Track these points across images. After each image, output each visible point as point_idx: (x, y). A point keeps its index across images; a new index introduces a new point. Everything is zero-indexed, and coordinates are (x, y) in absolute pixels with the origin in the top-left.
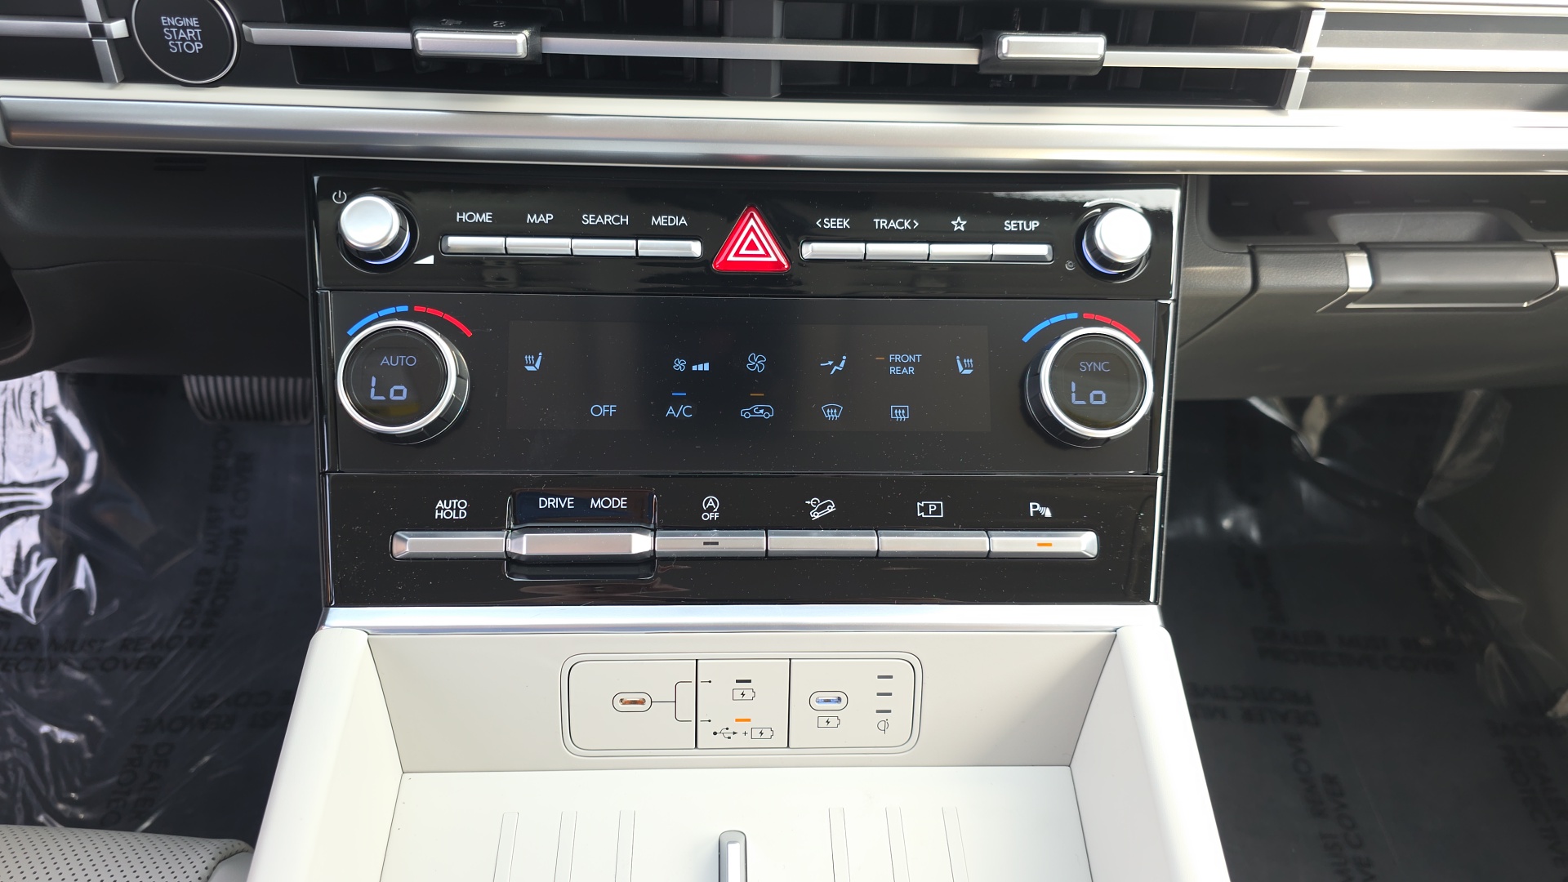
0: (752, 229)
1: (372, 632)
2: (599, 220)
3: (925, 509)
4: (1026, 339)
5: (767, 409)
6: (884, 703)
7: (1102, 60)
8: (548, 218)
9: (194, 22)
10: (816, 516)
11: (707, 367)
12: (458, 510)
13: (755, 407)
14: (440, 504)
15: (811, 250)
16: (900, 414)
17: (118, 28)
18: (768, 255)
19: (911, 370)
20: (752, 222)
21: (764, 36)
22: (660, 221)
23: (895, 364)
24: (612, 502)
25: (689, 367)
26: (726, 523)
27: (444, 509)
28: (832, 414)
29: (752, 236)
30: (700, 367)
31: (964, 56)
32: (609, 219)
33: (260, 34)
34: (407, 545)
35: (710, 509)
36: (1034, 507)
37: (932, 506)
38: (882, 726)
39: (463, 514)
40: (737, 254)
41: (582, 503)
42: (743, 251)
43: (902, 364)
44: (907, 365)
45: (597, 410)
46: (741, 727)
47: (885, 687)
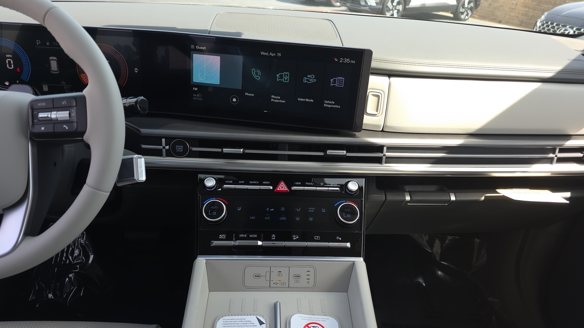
0: (282, 184)
1: (206, 260)
2: (253, 182)
3: (316, 238)
4: (335, 205)
5: (285, 218)
6: (308, 277)
7: (346, 155)
8: (243, 182)
9: (182, 146)
10: (294, 239)
11: (273, 210)
12: (224, 237)
13: (282, 217)
14: (220, 236)
15: (294, 188)
16: (311, 219)
17: (167, 147)
18: (285, 189)
19: (313, 211)
20: (282, 183)
21: (285, 150)
22: (265, 183)
23: (310, 210)
24: (254, 235)
25: (269, 210)
26: (277, 240)
27: (221, 236)
28: (298, 219)
29: (282, 185)
30: (272, 210)
31: (321, 154)
32: (255, 182)
33: (194, 149)
34: (214, 243)
35: (273, 237)
36: (338, 238)
37: (318, 237)
38: (308, 282)
39: (225, 238)
40: (279, 189)
41: (248, 236)
42: (280, 188)
43: (311, 210)
44: (312, 210)
45: (251, 218)
46: (279, 282)
47: (308, 273)
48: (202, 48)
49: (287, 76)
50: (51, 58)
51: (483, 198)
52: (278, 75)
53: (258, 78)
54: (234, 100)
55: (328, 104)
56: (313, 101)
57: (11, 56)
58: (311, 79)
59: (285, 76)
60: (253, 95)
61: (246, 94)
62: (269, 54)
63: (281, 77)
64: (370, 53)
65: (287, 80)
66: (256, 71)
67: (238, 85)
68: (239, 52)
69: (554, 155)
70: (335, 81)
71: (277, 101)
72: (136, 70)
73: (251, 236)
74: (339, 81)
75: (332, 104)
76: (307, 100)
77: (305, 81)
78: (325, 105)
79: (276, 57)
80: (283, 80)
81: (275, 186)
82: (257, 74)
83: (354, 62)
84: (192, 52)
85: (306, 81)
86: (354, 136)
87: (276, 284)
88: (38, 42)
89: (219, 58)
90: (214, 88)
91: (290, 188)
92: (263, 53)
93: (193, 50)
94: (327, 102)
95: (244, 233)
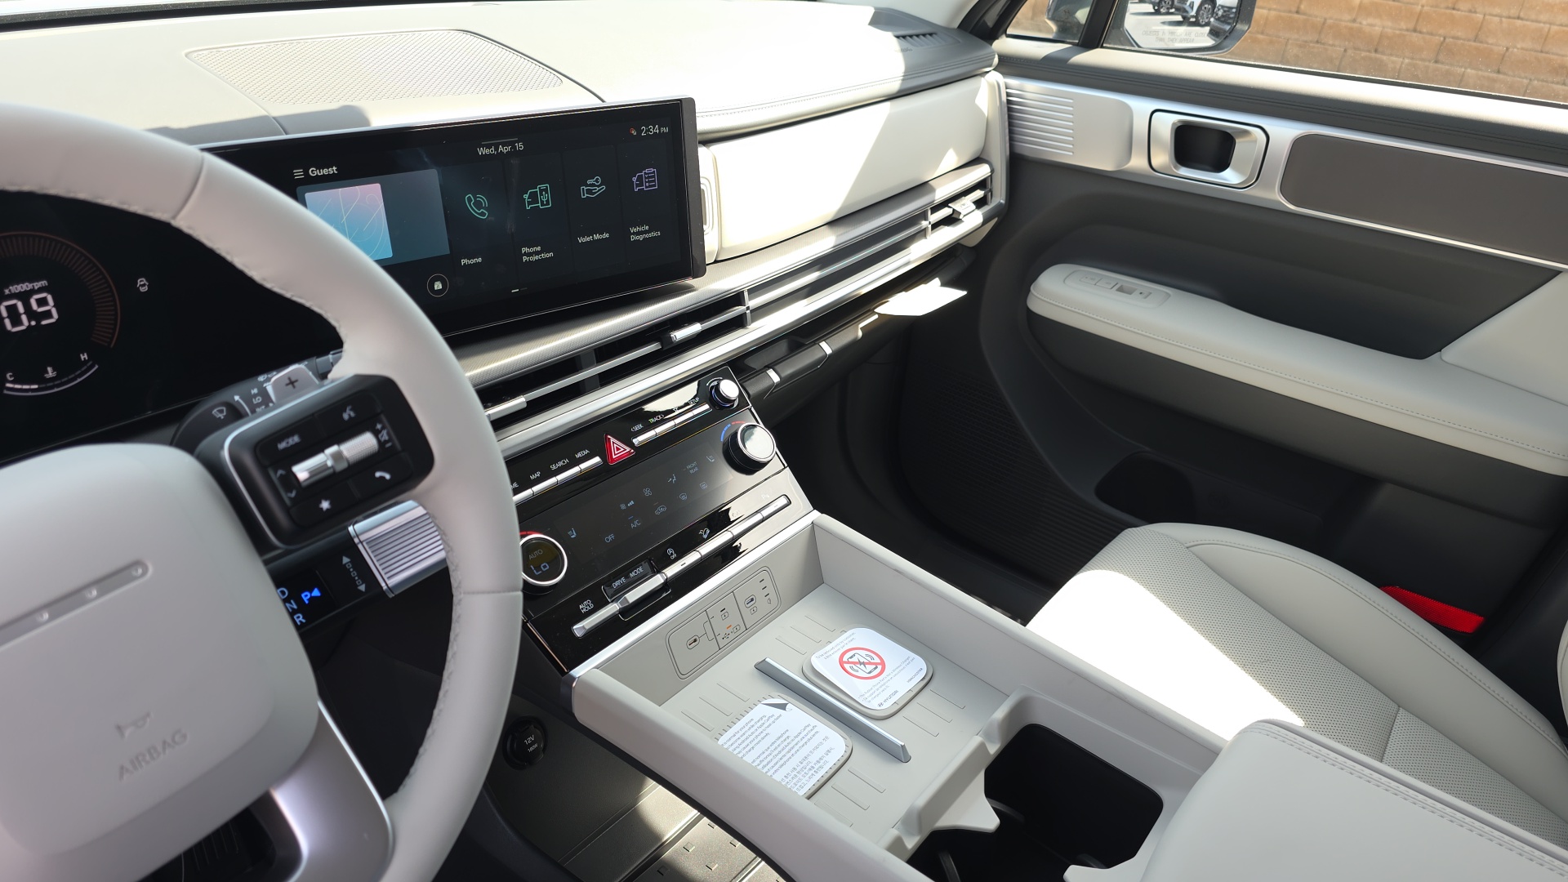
48: (325, 171)
49: (547, 193)
51: (860, 334)
52: (526, 196)
54: (438, 286)
55: (639, 233)
56: (607, 235)
58: (594, 187)
59: (541, 194)
60: (480, 260)
61: (464, 262)
62: (496, 149)
63: (534, 197)
64: (691, 102)
65: (548, 201)
66: (475, 198)
67: (440, 245)
68: (426, 160)
69: (928, 222)
70: (640, 178)
71: (537, 257)
72: (144, 285)
73: (632, 575)
74: (649, 177)
75: (645, 232)
76: (597, 237)
77: (584, 195)
78: (633, 238)
79: (514, 153)
80: (540, 204)
81: (603, 450)
82: (478, 206)
83: (665, 130)
84: (298, 189)
85: (586, 195)
86: (689, 289)
87: (727, 636)
89: (378, 186)
91: (631, 445)
92: (482, 151)
93: (301, 182)
94: (635, 230)
95: (616, 576)
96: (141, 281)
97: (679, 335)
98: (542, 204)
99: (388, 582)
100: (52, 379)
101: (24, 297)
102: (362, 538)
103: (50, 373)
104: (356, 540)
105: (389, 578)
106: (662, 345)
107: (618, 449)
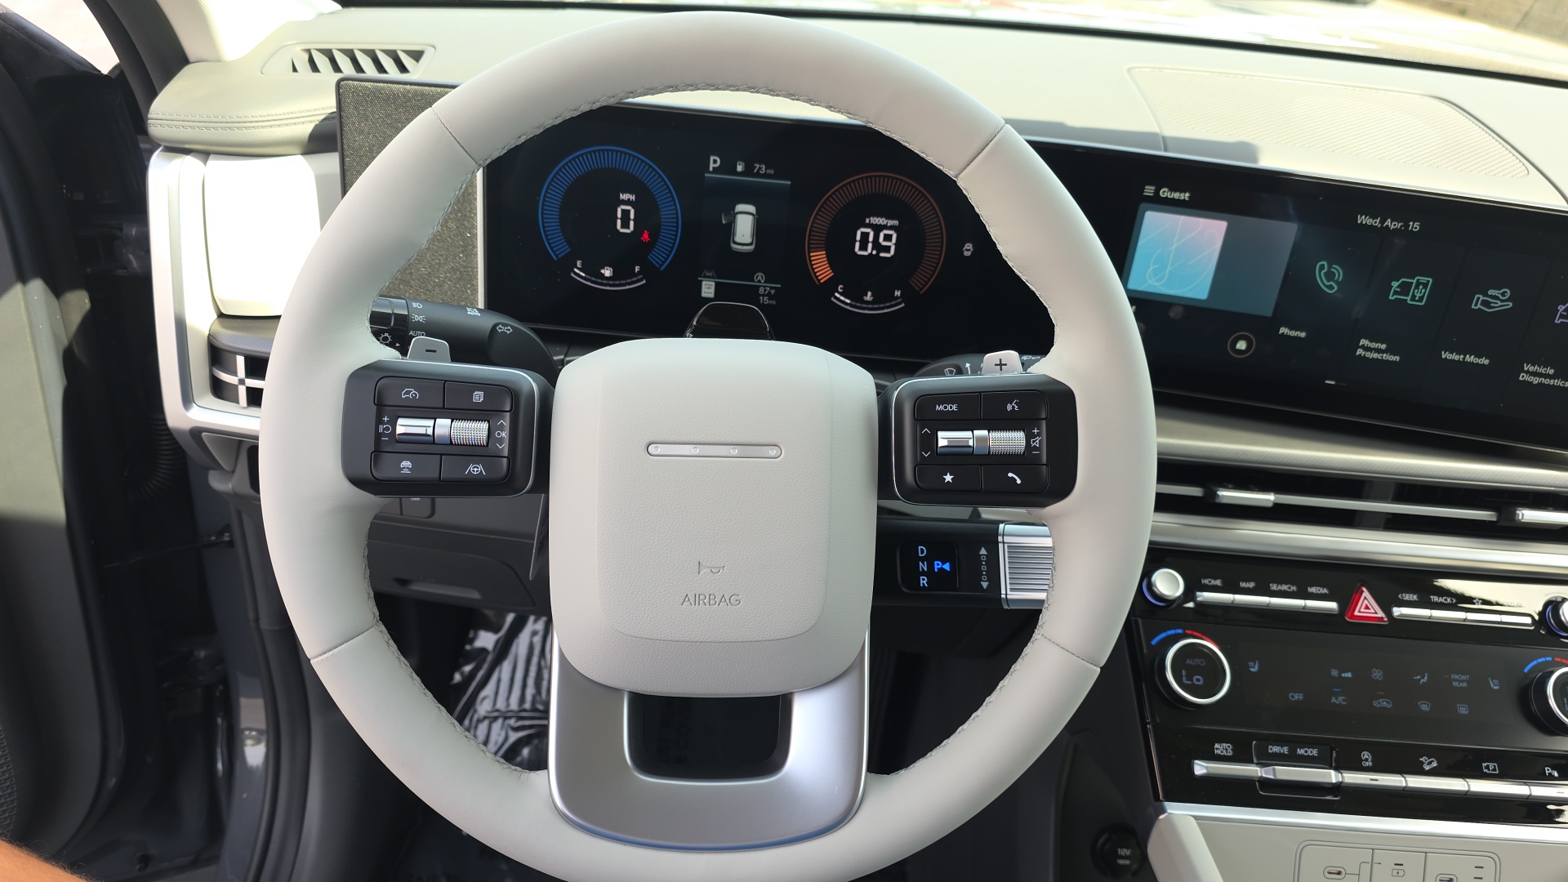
0: (1365, 598)
1: (1195, 818)
2: (1280, 587)
3: (1487, 767)
4: (1526, 671)
5: (1388, 702)
10: (1427, 768)
11: (1350, 675)
12: (1227, 750)
13: (1381, 700)
14: (1216, 746)
15: (1397, 611)
16: (1463, 710)
18: (1376, 613)
19: (1465, 685)
20: (1365, 594)
22: (1313, 590)
23: (1456, 680)
24: (1309, 751)
25: (1340, 674)
26: (1376, 768)
27: (1220, 748)
28: (1425, 707)
29: (1366, 602)
30: (1346, 675)
32: (1285, 587)
34: (1200, 768)
35: (1366, 760)
36: (1548, 770)
37: (1491, 766)
39: (1230, 753)
40: (1360, 612)
41: (1293, 751)
43: (1459, 681)
44: (1463, 681)
45: (1293, 697)
47: (1479, 873)
48: (1176, 195)
50: (740, 207)
52: (1395, 284)
53: (1331, 287)
54: (1242, 345)
55: (1533, 374)
56: (1487, 362)
57: (633, 198)
58: (1499, 299)
59: (1417, 287)
60: (1303, 335)
61: (1283, 330)
62: (1382, 222)
63: (1405, 289)
65: (1421, 299)
66: (1330, 267)
67: (1265, 306)
68: (1291, 211)
72: (969, 250)
73: (1301, 752)
75: (1546, 376)
76: (1470, 359)
77: (1476, 305)
78: (1523, 377)
79: (1405, 233)
80: (1409, 298)
81: (1348, 601)
82: (1328, 278)
84: (1143, 206)
85: (1479, 306)
88: (715, 161)
89: (1222, 225)
90: (1191, 308)
91: (1388, 611)
92: (1363, 219)
93: (1149, 200)
94: (1531, 369)
95: (1279, 741)
96: (969, 246)
97: (1529, 515)
98: (1411, 300)
99: (1009, 592)
100: (868, 302)
101: (877, 229)
102: (1007, 539)
103: (869, 297)
104: (1000, 539)
105: (1012, 590)
106: (1499, 517)
107: (1367, 606)
